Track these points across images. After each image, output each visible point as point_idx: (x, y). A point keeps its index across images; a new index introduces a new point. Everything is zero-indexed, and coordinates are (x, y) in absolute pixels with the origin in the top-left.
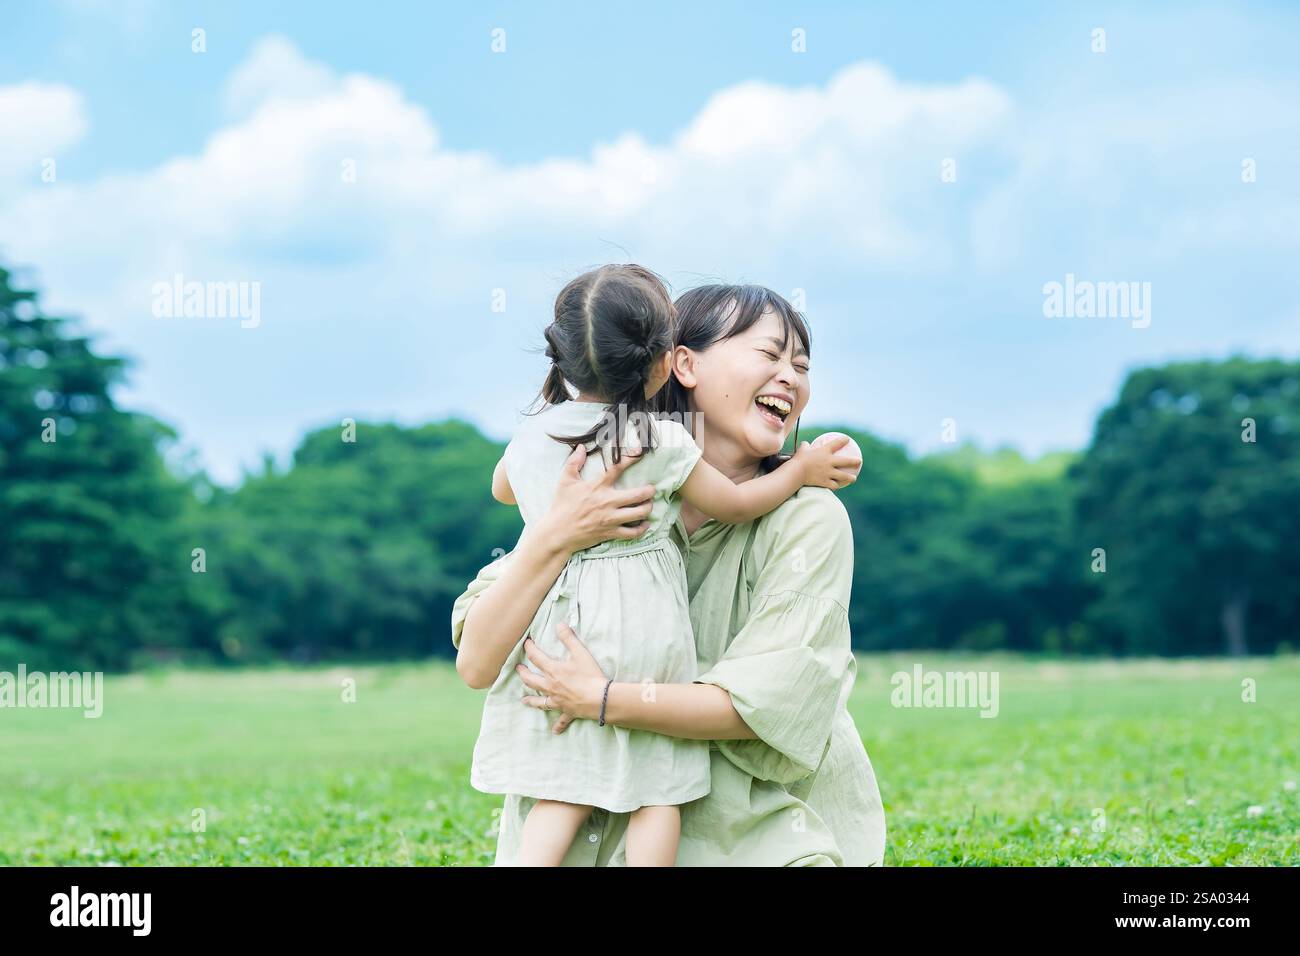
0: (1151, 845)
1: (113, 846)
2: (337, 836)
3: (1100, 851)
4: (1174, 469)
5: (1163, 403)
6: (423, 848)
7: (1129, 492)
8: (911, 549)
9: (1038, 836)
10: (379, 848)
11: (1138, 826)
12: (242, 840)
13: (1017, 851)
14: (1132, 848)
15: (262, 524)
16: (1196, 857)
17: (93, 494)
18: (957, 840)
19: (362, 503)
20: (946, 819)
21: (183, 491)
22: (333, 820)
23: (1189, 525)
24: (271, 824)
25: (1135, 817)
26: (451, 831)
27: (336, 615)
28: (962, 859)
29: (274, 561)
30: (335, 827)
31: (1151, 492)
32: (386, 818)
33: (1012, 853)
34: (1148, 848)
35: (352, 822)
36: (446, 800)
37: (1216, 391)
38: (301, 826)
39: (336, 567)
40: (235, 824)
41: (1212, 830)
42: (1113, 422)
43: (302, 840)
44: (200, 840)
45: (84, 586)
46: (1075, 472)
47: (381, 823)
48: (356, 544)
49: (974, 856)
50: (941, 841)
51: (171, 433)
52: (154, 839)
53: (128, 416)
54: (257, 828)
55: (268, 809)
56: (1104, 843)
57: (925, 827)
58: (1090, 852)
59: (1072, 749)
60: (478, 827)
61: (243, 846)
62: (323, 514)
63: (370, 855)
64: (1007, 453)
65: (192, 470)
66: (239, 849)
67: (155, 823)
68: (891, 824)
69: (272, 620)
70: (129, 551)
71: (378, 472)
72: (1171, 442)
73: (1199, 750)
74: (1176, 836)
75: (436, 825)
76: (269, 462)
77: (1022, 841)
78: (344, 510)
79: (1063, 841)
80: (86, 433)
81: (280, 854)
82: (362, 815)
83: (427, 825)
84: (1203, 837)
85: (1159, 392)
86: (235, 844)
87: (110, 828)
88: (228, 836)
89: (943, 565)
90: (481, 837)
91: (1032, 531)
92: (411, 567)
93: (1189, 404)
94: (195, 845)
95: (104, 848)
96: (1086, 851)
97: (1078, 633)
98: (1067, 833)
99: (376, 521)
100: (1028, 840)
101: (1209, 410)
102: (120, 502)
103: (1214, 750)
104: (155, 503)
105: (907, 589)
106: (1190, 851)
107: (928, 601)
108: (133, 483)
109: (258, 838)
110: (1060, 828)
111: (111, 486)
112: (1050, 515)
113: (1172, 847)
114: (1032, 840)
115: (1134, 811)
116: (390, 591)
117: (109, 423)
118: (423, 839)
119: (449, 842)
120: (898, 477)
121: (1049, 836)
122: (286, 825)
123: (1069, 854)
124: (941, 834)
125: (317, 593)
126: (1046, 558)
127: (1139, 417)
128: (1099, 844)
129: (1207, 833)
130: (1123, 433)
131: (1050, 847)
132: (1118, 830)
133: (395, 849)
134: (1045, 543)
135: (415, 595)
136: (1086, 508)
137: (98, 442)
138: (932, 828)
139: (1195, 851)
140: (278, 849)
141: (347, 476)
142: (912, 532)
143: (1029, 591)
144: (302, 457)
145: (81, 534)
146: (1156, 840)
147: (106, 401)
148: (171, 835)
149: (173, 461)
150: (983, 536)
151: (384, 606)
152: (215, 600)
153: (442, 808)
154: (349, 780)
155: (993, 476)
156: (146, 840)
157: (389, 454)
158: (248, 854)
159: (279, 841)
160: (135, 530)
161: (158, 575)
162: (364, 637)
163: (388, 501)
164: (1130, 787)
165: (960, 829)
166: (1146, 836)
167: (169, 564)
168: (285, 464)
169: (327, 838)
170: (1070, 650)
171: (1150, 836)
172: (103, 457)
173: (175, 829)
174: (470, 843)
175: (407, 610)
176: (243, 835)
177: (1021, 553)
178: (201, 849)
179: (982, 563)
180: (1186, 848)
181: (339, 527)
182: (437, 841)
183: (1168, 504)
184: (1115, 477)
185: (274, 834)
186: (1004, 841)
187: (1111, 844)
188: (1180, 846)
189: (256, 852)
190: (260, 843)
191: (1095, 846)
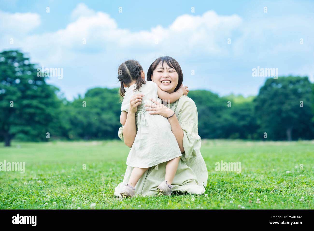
0: (265, 179)
1: (40, 177)
2: (89, 176)
3: (254, 180)
4: (276, 100)
5: (274, 86)
6: (107, 178)
7: (267, 105)
8: (219, 117)
9: (240, 177)
10: (98, 178)
11: (263, 175)
12: (68, 176)
13: (236, 180)
14: (260, 179)
15: (78, 110)
16: (274, 182)
17: (41, 103)
18: (223, 178)
19: (100, 105)
20: (221, 173)
21: (61, 102)
22: (89, 172)
23: (279, 112)
24: (75, 173)
25: (262, 173)
26: (114, 175)
27: (94, 130)
28: (223, 181)
29: (80, 118)
30: (89, 174)
31: (271, 105)
32: (100, 172)
33: (234, 180)
34: (264, 180)
35: (93, 173)
36: (114, 169)
37: (286, 83)
38: (82, 173)
39: (94, 119)
40: (68, 173)
41: (278, 176)
42: (263, 89)
43: (82, 176)
44: (59, 176)
45: (39, 123)
46: (255, 100)
47: (99, 173)
48: (98, 114)
49: (226, 181)
50: (220, 178)
51: (58, 90)
52: (50, 176)
53: (49, 86)
54: (72, 174)
55: (75, 170)
56: (255, 179)
57: (217, 175)
58: (251, 180)
59: (251, 160)
60: (120, 174)
61: (69, 178)
62: (91, 107)
63: (96, 180)
64: (240, 96)
65: (63, 98)
66: (68, 178)
67: (50, 173)
68: (209, 174)
69: (80, 130)
70: (49, 115)
71: (103, 98)
72: (276, 94)
73: (278, 160)
74: (270, 177)
75: (111, 173)
76: (80, 96)
77: (237, 178)
78: (96, 107)
79: (246, 178)
80: (40, 89)
81: (76, 179)
82: (95, 172)
83: (109, 174)
84: (276, 177)
85: (273, 83)
86: (67, 177)
87: (40, 174)
88: (66, 176)
89: (226, 120)
90: (121, 176)
91: (245, 113)
92: (110, 119)
93: (280, 86)
94: (58, 177)
95: (38, 178)
96: (250, 180)
97: (255, 135)
98: (247, 176)
99: (103, 109)
100: (238, 178)
101: (284, 87)
102: (47, 104)
103: (282, 160)
104: (54, 105)
105: (218, 125)
106: (273, 180)
107: (223, 128)
108: (50, 100)
109: (72, 176)
110: (245, 175)
111: (45, 101)
112: (250, 110)
113: (269, 179)
114: (239, 178)
115: (263, 172)
116: (106, 125)
117: (45, 87)
118: (108, 176)
119: (113, 177)
120: (217, 101)
121: (243, 177)
122: (79, 173)
123: (247, 181)
124: (220, 176)
125: (90, 125)
126: (248, 119)
127: (269, 89)
128: (253, 178)
129: (277, 176)
130: (266, 92)
131: (243, 179)
132: (258, 176)
133: (101, 179)
134: (248, 116)
135: (111, 126)
136: (257, 108)
137: (42, 91)
138: (218, 175)
139: (274, 180)
140: (76, 178)
141: (97, 99)
142: (220, 113)
143: (244, 126)
144: (87, 95)
145: (38, 111)
146: (266, 178)
147: (44, 82)
148: (53, 175)
149: (58, 95)
150: (235, 114)
151: (104, 128)
152: (67, 126)
153: (113, 170)
154: (94, 164)
155: (237, 101)
156: (48, 176)
157: (106, 95)
158: (69, 179)
159: (76, 177)
160: (50, 111)
161: (55, 120)
162: (100, 134)
163: (105, 105)
164: (262, 167)
165: (224, 175)
166: (264, 177)
167: (57, 118)
168: (83, 96)
169: (87, 176)
170: (253, 139)
171: (265, 177)
172: (43, 95)
173: (54, 174)
174: (118, 177)
175: (109, 129)
176: (69, 175)
177: (243, 118)
178: (59, 178)
179: (234, 120)
180: (272, 180)
181: (95, 110)
182: (111, 177)
183: (275, 108)
184: (264, 101)
185: (76, 175)
186: (233, 178)
187: (256, 178)
188: (271, 179)
189: (71, 179)
190: (72, 177)
191: (253, 179)
